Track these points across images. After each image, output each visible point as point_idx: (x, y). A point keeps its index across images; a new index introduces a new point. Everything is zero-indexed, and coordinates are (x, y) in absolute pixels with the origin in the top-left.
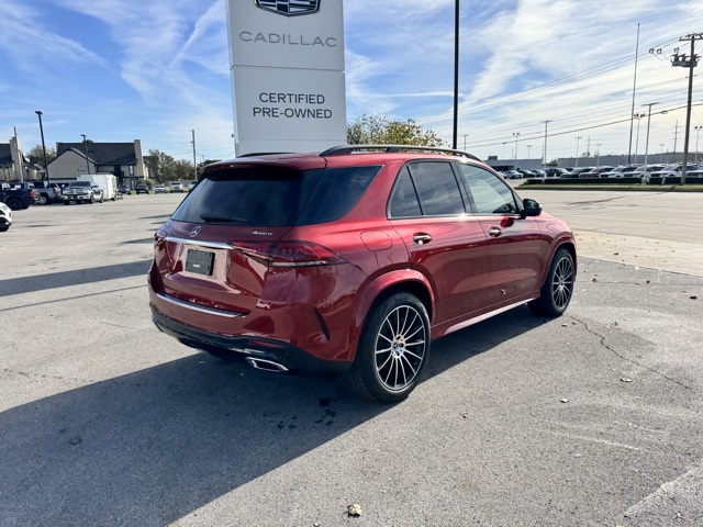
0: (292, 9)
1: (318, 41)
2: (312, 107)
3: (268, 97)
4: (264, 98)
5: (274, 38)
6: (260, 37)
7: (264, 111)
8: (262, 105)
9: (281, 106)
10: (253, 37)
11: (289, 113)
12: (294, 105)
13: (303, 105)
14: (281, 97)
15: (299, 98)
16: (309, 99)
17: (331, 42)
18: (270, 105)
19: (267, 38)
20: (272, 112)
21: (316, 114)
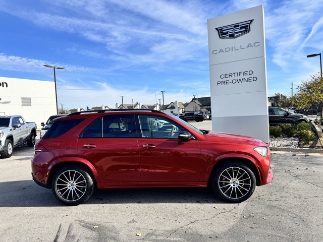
0: (236, 35)
1: (249, 45)
2: (246, 77)
3: (224, 76)
4: (222, 77)
5: (227, 50)
6: (221, 51)
7: (222, 83)
8: (221, 80)
9: (230, 79)
10: (218, 52)
11: (234, 81)
12: (237, 78)
13: (242, 77)
14: (230, 75)
15: (239, 74)
16: (245, 73)
17: (256, 44)
18: (225, 80)
19: (224, 50)
20: (226, 82)
21: (249, 80)
